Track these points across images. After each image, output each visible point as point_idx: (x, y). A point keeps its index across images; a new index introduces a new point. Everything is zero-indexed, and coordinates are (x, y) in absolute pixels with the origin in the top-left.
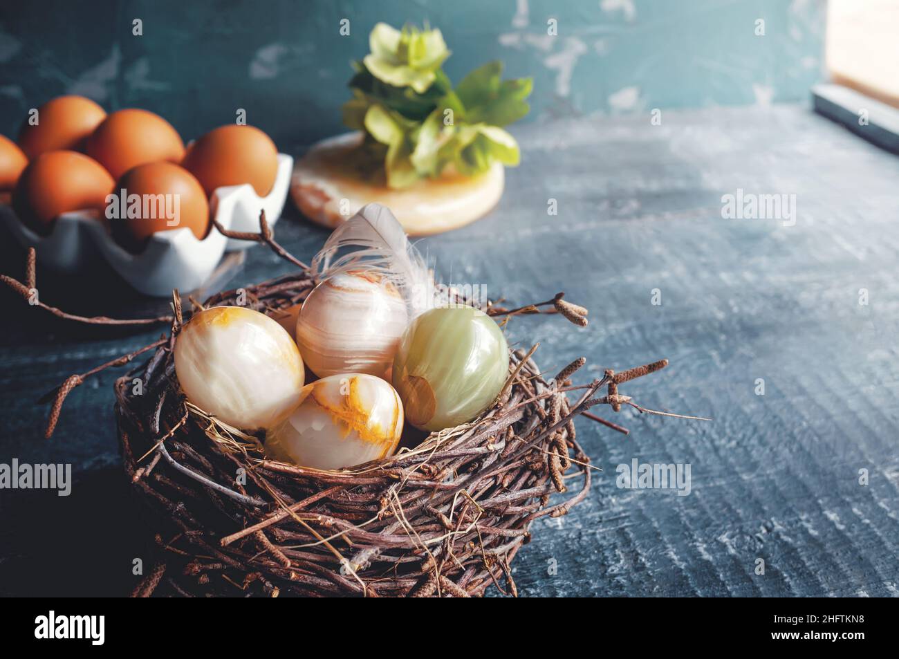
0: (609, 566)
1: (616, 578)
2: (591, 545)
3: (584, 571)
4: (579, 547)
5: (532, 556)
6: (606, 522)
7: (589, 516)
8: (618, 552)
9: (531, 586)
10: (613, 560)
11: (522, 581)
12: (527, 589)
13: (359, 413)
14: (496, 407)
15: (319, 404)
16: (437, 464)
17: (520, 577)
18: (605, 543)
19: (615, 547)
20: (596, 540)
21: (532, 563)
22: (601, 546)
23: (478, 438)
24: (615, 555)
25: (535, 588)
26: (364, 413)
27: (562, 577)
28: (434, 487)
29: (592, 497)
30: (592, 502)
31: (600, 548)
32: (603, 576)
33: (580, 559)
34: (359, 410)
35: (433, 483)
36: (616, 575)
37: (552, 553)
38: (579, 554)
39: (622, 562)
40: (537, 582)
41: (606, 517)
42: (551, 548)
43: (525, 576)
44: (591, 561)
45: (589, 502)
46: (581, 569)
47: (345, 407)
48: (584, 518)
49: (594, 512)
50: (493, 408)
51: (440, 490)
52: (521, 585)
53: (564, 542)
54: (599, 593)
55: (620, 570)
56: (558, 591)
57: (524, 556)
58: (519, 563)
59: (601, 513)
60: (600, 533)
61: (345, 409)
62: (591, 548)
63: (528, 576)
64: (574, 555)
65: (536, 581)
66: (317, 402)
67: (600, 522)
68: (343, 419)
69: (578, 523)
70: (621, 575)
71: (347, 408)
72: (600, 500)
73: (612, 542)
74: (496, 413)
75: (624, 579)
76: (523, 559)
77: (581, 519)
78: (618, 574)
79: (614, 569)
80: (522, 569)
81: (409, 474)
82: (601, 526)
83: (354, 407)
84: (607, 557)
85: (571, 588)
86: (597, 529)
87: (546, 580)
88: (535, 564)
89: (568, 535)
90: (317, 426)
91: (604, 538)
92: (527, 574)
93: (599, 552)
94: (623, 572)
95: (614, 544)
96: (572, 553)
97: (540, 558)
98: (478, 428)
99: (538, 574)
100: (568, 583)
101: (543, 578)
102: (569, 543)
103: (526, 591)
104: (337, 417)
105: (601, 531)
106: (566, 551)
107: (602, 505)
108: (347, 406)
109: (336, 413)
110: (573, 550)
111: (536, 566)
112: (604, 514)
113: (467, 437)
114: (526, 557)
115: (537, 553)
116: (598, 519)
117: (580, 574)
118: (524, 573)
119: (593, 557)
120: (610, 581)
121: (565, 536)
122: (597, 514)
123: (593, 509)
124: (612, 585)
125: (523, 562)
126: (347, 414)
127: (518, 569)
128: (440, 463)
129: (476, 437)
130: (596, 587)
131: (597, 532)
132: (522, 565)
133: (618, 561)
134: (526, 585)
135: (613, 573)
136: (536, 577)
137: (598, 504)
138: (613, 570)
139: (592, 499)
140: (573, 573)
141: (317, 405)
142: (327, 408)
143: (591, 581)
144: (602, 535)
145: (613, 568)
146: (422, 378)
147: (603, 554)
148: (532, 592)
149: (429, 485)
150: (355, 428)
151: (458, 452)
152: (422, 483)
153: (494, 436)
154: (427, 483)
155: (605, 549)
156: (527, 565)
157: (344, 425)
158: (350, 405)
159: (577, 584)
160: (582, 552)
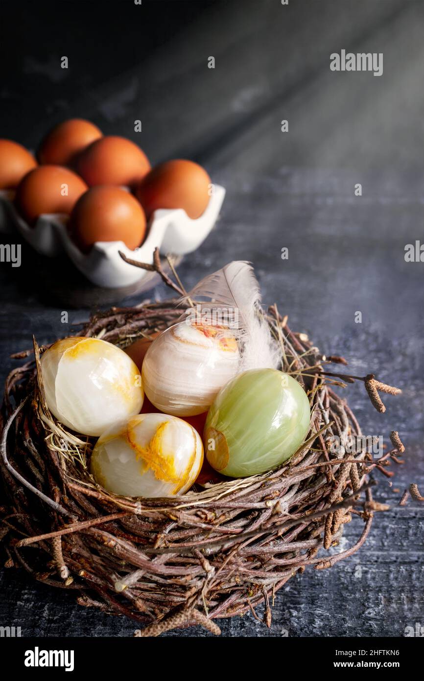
0: (368, 608)
1: (370, 622)
2: (360, 582)
3: (346, 606)
4: (350, 581)
5: (307, 579)
6: (381, 563)
7: (368, 553)
8: (381, 596)
9: (296, 609)
10: (374, 603)
11: (289, 601)
12: (291, 610)
13: (158, 456)
14: (288, 465)
15: (130, 441)
16: (217, 511)
17: (290, 597)
18: (373, 584)
19: (380, 591)
20: (366, 579)
21: (305, 586)
22: (369, 586)
23: (261, 494)
24: (377, 599)
25: (298, 612)
26: (162, 457)
27: (325, 607)
28: (210, 529)
29: (378, 535)
30: (376, 541)
31: (366, 587)
32: (359, 617)
33: (345, 594)
34: (159, 454)
35: (210, 526)
36: (370, 619)
37: (325, 581)
38: (347, 589)
39: (381, 606)
40: (302, 606)
41: (383, 559)
42: (326, 576)
43: (295, 597)
44: (355, 598)
45: (373, 540)
46: (344, 604)
47: (148, 448)
48: (363, 554)
49: (374, 550)
50: (284, 466)
51: (214, 532)
52: (288, 605)
53: (338, 572)
54: (350, 632)
55: (376, 615)
56: (316, 620)
57: (300, 578)
58: (294, 582)
59: (380, 553)
60: (372, 572)
61: (147, 450)
62: (359, 586)
63: (298, 597)
64: (342, 588)
65: (302, 604)
66: (129, 438)
67: (376, 561)
68: (144, 458)
69: (357, 557)
70: (376, 619)
71: (149, 450)
72: (384, 540)
73: (379, 585)
74: (286, 470)
75: (377, 625)
76: (299, 580)
77: (361, 555)
78: (373, 618)
79: (371, 612)
80: (295, 589)
81: (186, 517)
82: (375, 567)
83: (155, 450)
84: (369, 599)
85: (328, 620)
86: (370, 568)
87: (310, 606)
88: (306, 588)
89: (344, 567)
90: (124, 458)
91: (374, 579)
92: (297, 596)
93: (365, 590)
94: (378, 617)
95: (381, 587)
96: (342, 586)
97: (313, 583)
98: (264, 483)
99: (306, 597)
100: (328, 614)
101: (309, 603)
102: (342, 575)
103: (290, 612)
104: (140, 455)
105: (374, 571)
106: (337, 582)
107: (383, 545)
108: (150, 448)
109: (140, 452)
110: (343, 584)
111: (307, 589)
112: (382, 555)
113: (252, 489)
114: (302, 579)
115: (312, 578)
116: (375, 558)
117: (341, 608)
118: (295, 594)
119: (358, 595)
120: (364, 623)
121: (342, 567)
122: (376, 553)
123: (375, 547)
124: (365, 627)
125: (298, 583)
126: (148, 455)
127: (291, 588)
128: (220, 511)
129: (258, 493)
130: (350, 625)
131: (370, 571)
132: (296, 585)
133: (377, 605)
134: (292, 606)
135: (369, 615)
136: (303, 600)
137: (381, 544)
138: (369, 613)
139: (376, 538)
140: (335, 605)
141: (128, 441)
142: (134, 446)
143: (347, 618)
144: (373, 575)
145: (370, 610)
146: (222, 434)
147: (368, 594)
148: (294, 615)
149: (206, 528)
150: (152, 468)
151: (236, 504)
152: (199, 524)
153: (279, 491)
154: (204, 526)
155: (371, 590)
156: (300, 586)
157: (144, 463)
158: (152, 447)
159: (334, 617)
160: (350, 588)
